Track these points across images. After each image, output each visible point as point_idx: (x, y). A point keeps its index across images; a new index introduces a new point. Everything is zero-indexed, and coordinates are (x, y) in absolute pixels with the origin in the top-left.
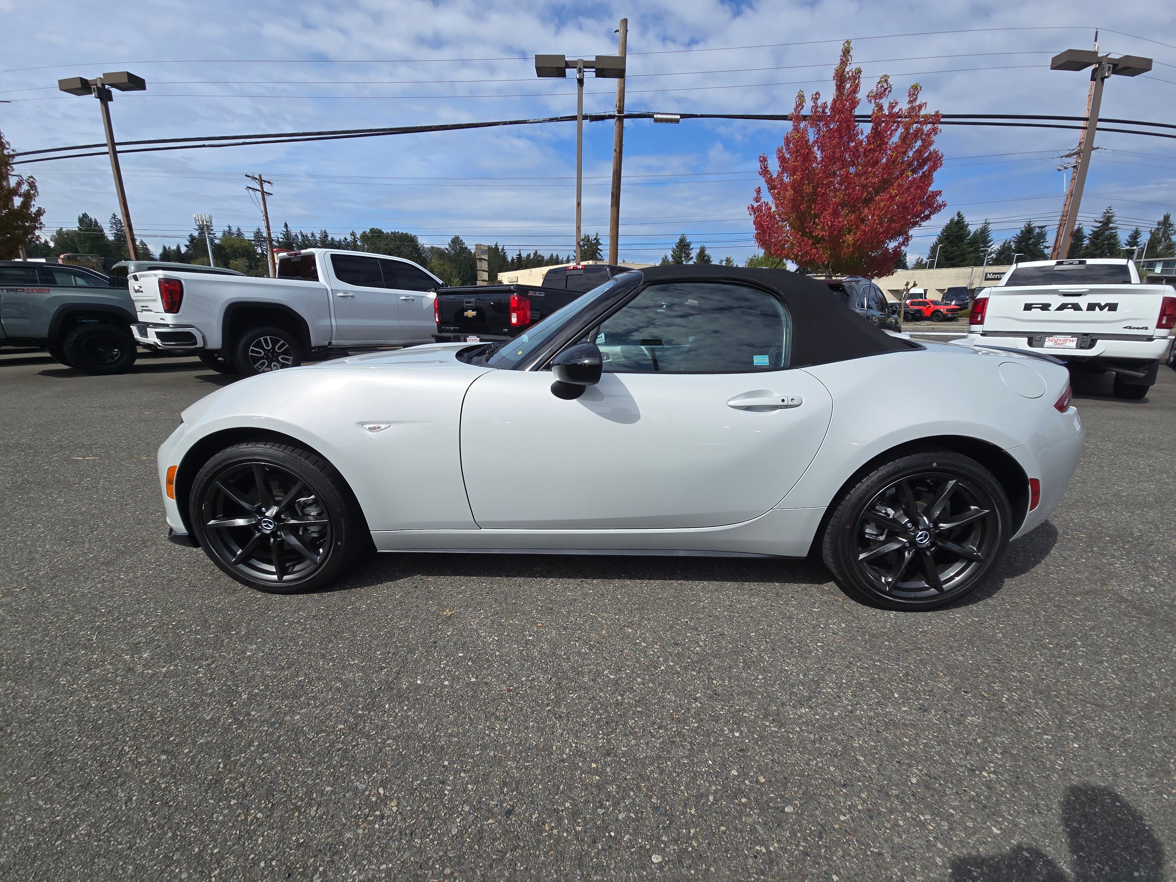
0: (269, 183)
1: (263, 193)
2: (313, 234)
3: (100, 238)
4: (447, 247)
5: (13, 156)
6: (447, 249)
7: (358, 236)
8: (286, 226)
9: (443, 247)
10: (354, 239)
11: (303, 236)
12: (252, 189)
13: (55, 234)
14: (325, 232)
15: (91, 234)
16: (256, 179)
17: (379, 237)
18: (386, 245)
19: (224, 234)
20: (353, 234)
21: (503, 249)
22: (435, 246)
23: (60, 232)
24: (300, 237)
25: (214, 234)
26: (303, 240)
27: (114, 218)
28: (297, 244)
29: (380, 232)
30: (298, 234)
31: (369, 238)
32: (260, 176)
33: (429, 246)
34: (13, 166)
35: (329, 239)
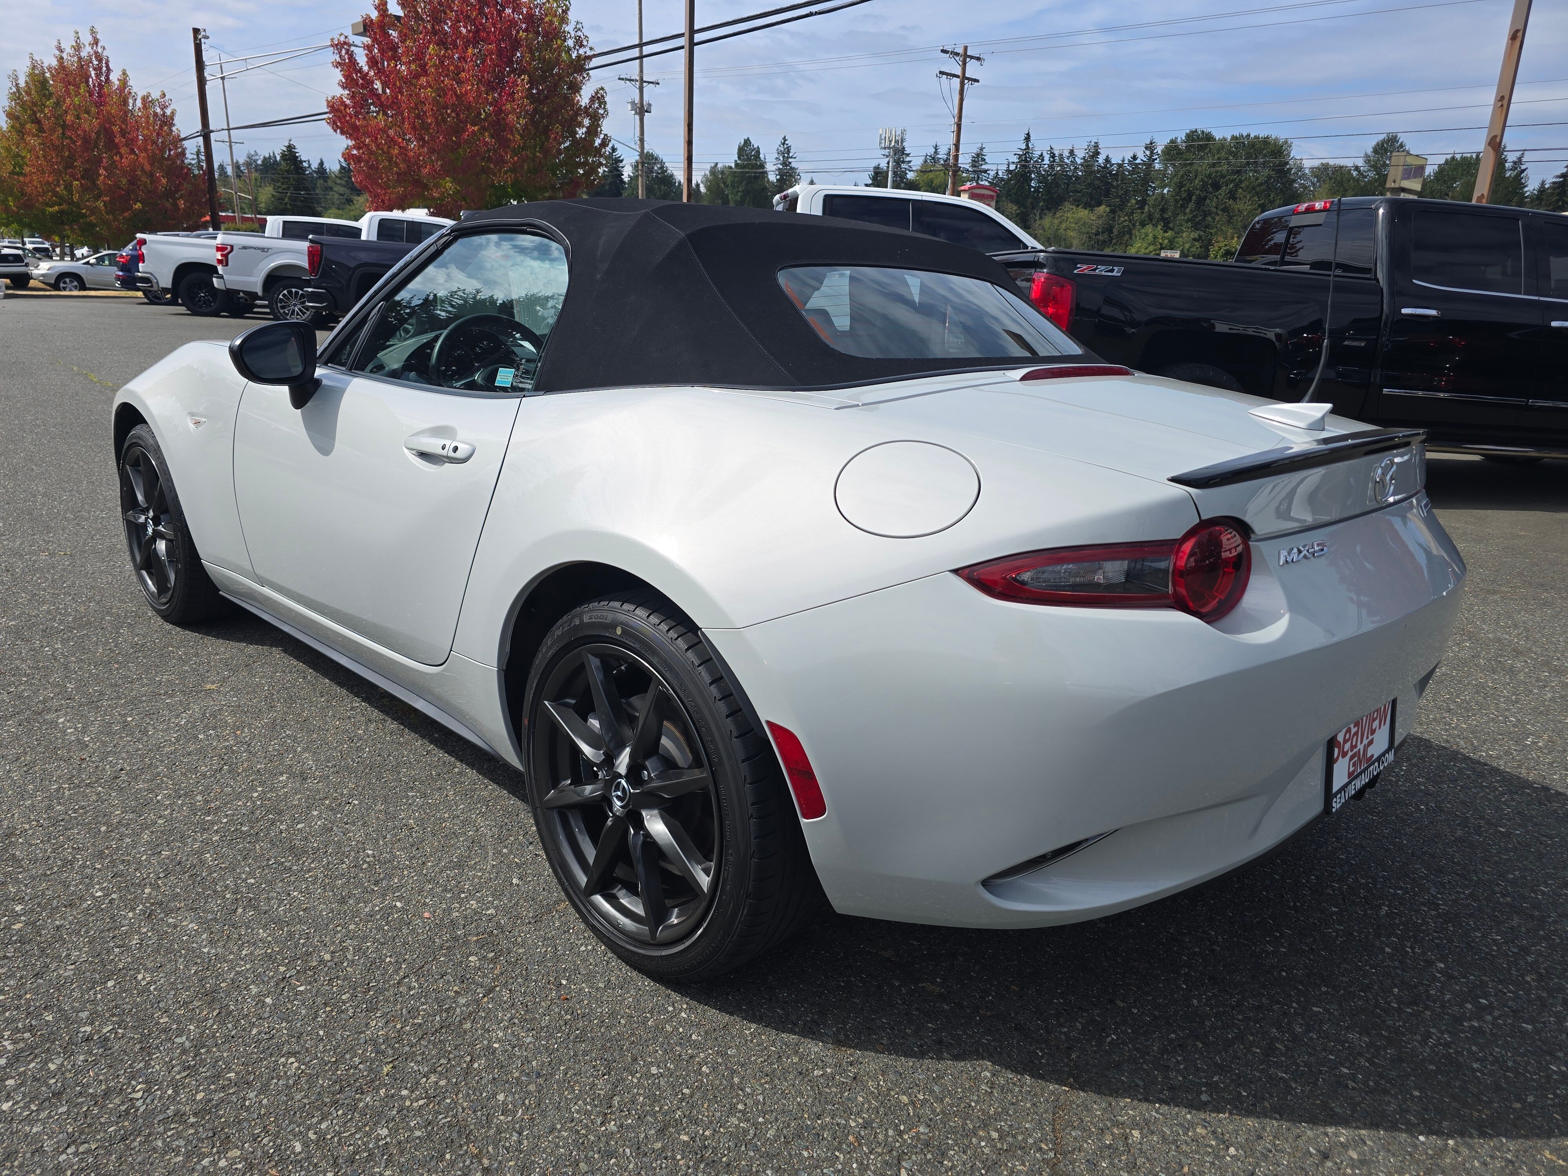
0: (978, 59)
1: (964, 78)
2: (1072, 152)
3: (758, 177)
4: (1360, 162)
5: (590, 58)
6: (1357, 168)
7: (1159, 150)
8: (1028, 138)
9: (1349, 163)
10: (1150, 158)
11: (1053, 156)
12: (947, 74)
13: (708, 173)
14: (1096, 145)
15: (747, 173)
16: (957, 54)
17: (1202, 148)
18: (1214, 165)
19: (926, 161)
20: (1150, 147)
21: (1519, 161)
22: (1332, 162)
23: (713, 170)
24: (1047, 157)
25: (910, 162)
26: (1051, 166)
27: (784, 144)
28: (1039, 173)
29: (1209, 137)
30: (1045, 154)
31: (1180, 152)
32: (966, 48)
33: (1316, 163)
34: (590, 72)
35: (1101, 159)
